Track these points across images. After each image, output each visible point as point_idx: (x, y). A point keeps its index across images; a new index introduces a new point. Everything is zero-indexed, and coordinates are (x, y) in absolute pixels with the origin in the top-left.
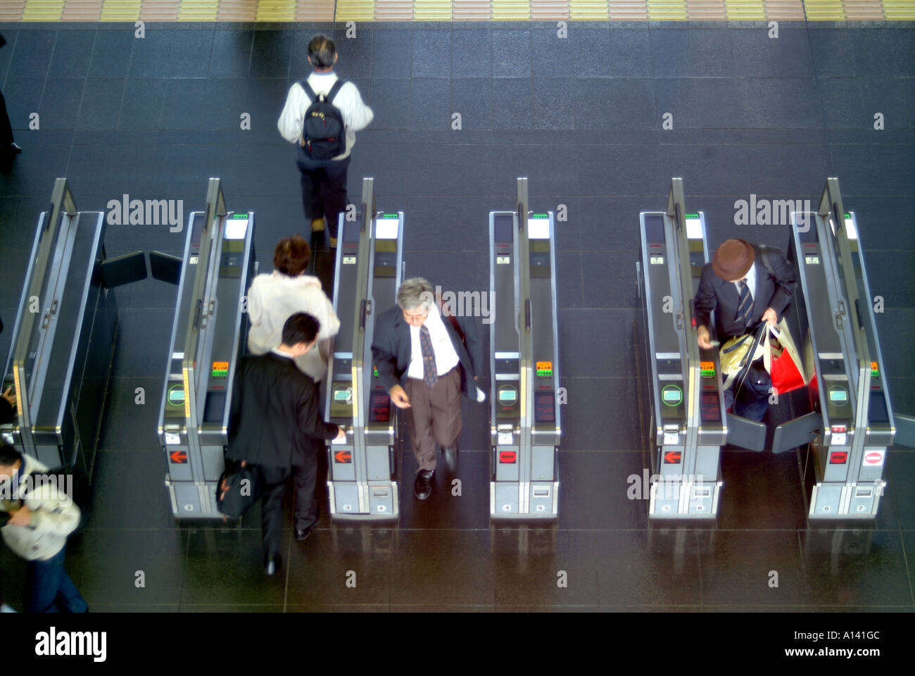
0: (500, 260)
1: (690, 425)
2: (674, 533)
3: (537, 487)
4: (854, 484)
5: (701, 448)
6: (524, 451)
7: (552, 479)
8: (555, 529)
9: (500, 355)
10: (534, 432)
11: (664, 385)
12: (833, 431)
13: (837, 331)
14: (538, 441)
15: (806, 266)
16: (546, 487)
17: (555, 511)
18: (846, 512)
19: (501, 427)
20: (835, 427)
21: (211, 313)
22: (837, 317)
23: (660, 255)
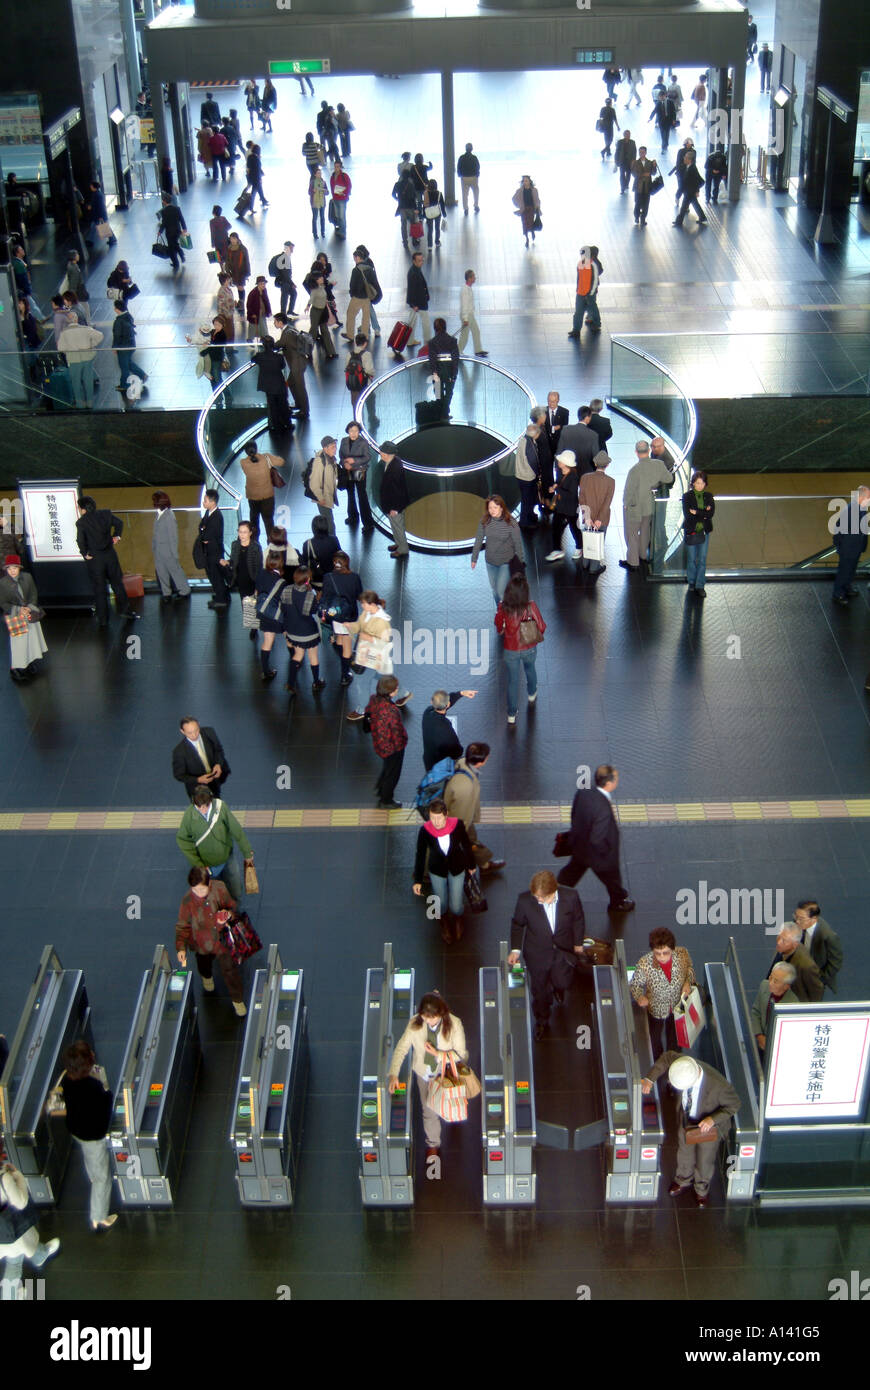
0: (372, 1005)
1: (507, 1130)
2: (504, 1215)
3: (397, 1180)
4: (637, 1174)
5: (517, 1149)
6: (383, 1152)
7: (405, 1173)
8: (412, 1212)
9: (366, 1079)
10: (388, 1137)
11: (490, 1100)
12: (616, 1133)
13: (623, 1055)
14: (393, 1144)
15: (602, 1007)
16: (403, 1180)
17: (412, 1199)
18: (634, 1195)
19: (364, 1134)
20: (618, 1130)
21: (153, 1046)
22: (623, 1045)
23: (493, 1000)
